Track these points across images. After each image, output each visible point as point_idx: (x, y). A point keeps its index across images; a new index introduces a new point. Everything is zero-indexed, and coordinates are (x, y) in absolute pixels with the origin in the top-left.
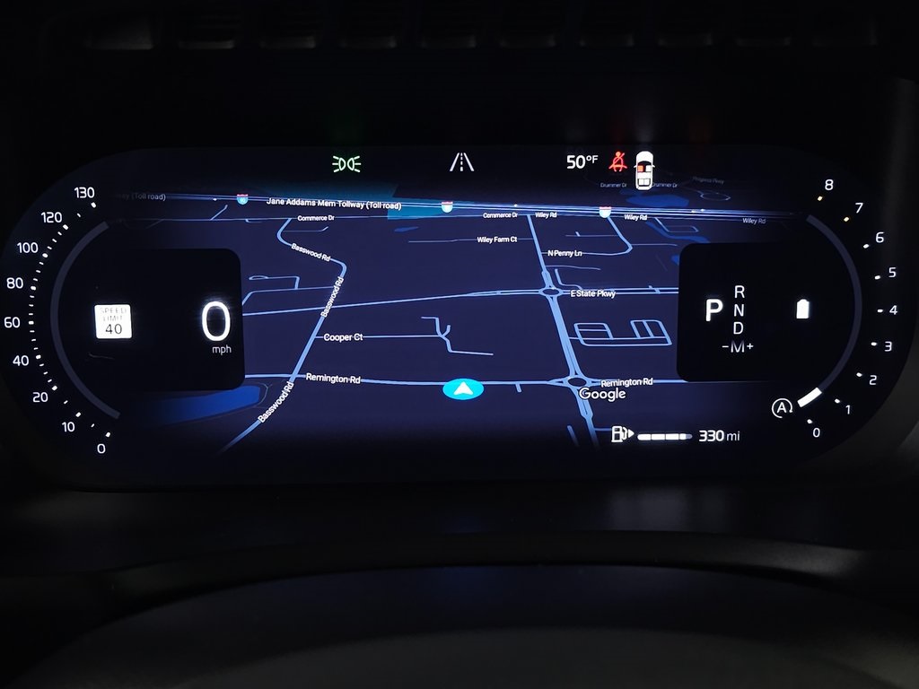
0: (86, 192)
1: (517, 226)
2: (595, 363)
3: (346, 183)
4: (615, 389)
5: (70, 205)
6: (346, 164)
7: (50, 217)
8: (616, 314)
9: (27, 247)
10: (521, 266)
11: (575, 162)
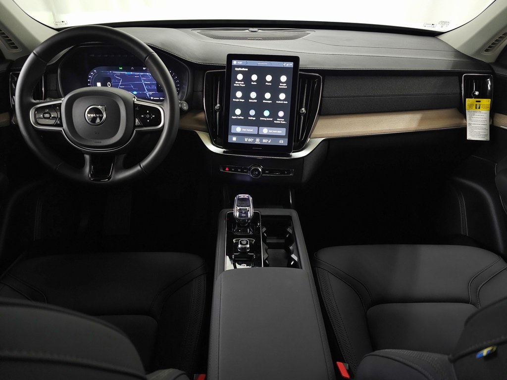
0: (95, 71)
1: (139, 75)
2: (149, 90)
3: (121, 70)
4: (151, 93)
5: (94, 72)
6: (121, 68)
7: (92, 73)
8: (150, 85)
9: (90, 77)
10: (139, 79)
11: (144, 68)
